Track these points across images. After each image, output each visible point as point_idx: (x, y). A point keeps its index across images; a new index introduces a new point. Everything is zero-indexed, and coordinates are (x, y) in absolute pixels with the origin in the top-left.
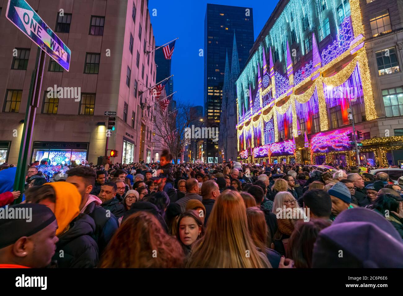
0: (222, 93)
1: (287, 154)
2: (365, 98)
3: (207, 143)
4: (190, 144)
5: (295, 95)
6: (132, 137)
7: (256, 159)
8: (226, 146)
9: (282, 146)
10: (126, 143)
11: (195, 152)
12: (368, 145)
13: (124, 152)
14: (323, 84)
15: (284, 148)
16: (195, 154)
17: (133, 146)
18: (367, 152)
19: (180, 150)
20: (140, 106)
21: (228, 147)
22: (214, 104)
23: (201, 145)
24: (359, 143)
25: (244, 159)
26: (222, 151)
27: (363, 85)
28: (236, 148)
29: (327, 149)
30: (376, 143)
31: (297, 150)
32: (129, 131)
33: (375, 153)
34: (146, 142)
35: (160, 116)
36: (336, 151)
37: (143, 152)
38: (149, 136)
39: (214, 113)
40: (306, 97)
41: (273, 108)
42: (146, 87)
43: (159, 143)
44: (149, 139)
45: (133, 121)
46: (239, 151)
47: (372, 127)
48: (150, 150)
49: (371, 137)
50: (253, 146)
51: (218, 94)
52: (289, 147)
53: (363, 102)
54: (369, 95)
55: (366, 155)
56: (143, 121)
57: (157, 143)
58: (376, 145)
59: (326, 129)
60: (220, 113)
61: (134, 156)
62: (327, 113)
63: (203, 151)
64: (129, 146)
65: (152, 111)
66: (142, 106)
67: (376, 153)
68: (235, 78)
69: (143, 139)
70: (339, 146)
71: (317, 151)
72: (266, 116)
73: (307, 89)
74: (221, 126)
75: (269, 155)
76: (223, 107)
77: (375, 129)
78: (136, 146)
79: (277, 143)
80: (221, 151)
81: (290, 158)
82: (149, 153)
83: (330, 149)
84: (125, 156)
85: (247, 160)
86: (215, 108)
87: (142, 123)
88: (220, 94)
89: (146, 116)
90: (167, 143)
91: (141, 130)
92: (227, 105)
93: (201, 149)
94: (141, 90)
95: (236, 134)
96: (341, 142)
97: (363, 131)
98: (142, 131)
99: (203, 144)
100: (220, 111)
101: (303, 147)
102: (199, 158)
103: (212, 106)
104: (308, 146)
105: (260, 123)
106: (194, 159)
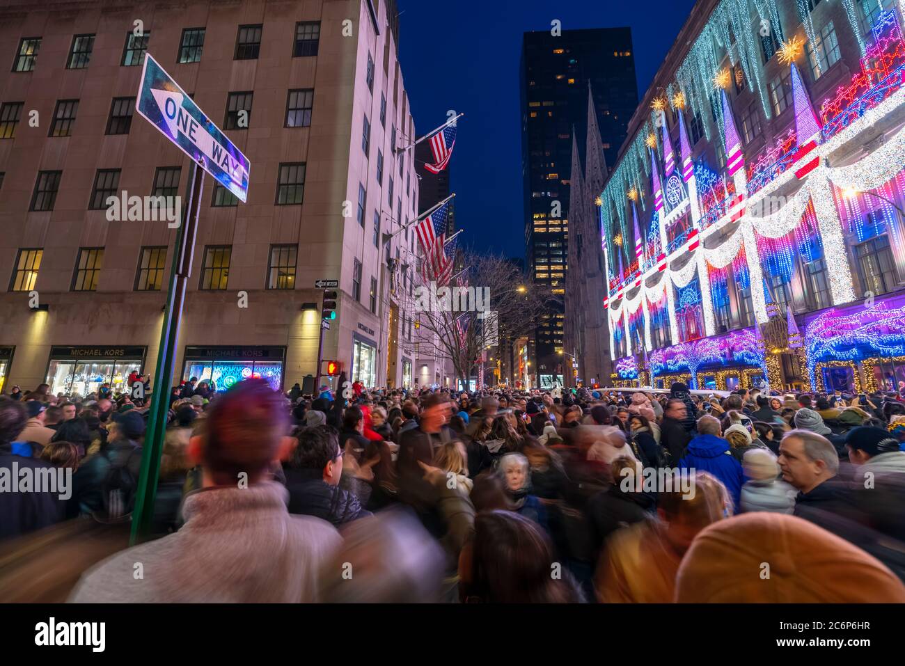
0: (566, 226)
1: (741, 365)
3: (537, 343)
4: (497, 345)
5: (753, 219)
6: (372, 333)
7: (659, 379)
8: (583, 348)
10: (359, 344)
11: (509, 362)
13: (355, 365)
14: (831, 185)
15: (732, 350)
16: (509, 368)
17: (373, 353)
19: (475, 359)
20: (387, 265)
21: (586, 349)
22: (549, 252)
23: (522, 347)
25: (628, 378)
26: (574, 360)
28: (607, 352)
29: (855, 351)
31: (769, 354)
32: (365, 321)
34: (400, 343)
37: (394, 364)
38: (407, 330)
39: (549, 272)
40: (783, 220)
41: (697, 254)
42: (397, 225)
43: (429, 345)
44: (406, 336)
45: (373, 299)
46: (613, 358)
48: (410, 361)
50: (649, 347)
51: (558, 229)
52: (744, 347)
56: (393, 298)
57: (424, 345)
59: (850, 300)
60: (563, 271)
61: (375, 373)
62: (848, 256)
63: (528, 360)
64: (366, 351)
65: (412, 275)
66: (391, 264)
68: (597, 190)
69: (394, 336)
70: (892, 344)
71: (827, 357)
72: (678, 273)
74: (567, 300)
75: (692, 367)
76: (572, 258)
78: (379, 352)
79: (712, 338)
80: (569, 360)
81: (750, 375)
82: (408, 366)
83: (866, 350)
84: (358, 374)
85: (635, 380)
86: (552, 261)
87: (391, 300)
88: (562, 229)
89: (398, 286)
90: (446, 344)
91: (390, 316)
92: (579, 252)
93: (523, 356)
94: (388, 232)
95: (605, 320)
96: (898, 332)
98: (392, 319)
99: (528, 344)
100: (564, 267)
101: (785, 346)
102: (518, 377)
103: (544, 257)
104: (798, 344)
105: (665, 291)
106: (507, 378)
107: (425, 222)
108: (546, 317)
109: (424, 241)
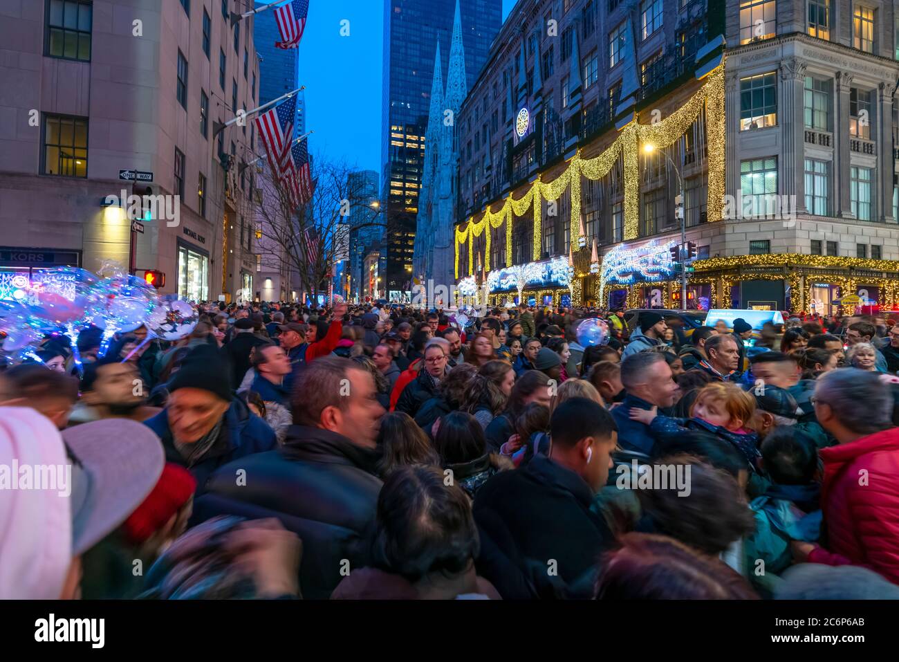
0: (423, 143)
1: (555, 286)
2: (711, 175)
3: (388, 261)
4: (348, 260)
5: (580, 161)
6: (202, 240)
7: (493, 296)
8: (431, 266)
9: (548, 268)
10: (186, 254)
11: (360, 278)
12: (704, 270)
13: (181, 276)
14: (638, 139)
15: (550, 273)
16: (359, 284)
17: (205, 262)
18: (699, 284)
19: (325, 272)
20: (220, 161)
21: (434, 268)
22: (405, 169)
23: (373, 263)
24: (689, 266)
26: (421, 277)
27: (709, 149)
28: (452, 272)
29: (630, 277)
30: (718, 267)
31: (576, 278)
32: (192, 225)
33: (713, 287)
34: (238, 253)
35: (272, 189)
36: (647, 282)
37: (231, 276)
38: (246, 239)
39: (403, 189)
40: (601, 165)
41: (535, 185)
42: (231, 113)
43: (272, 257)
44: (246, 246)
45: (203, 200)
46: (457, 278)
47: (714, 236)
48: (250, 274)
49: (711, 255)
50: (488, 268)
51: (414, 146)
52: (559, 271)
53: (706, 184)
54: (718, 169)
55: (697, 290)
56: (229, 202)
57: (268, 256)
58: (717, 272)
59: (634, 237)
60: (417, 190)
61: (208, 285)
62: (639, 202)
63: (379, 276)
64: (195, 261)
65: (252, 177)
66: (225, 162)
67: (715, 286)
70: (653, 272)
71: (614, 281)
72: (518, 202)
73: (606, 149)
74: (419, 219)
75: (520, 287)
76: (426, 178)
77: (718, 239)
78: (212, 262)
79: (537, 261)
80: (417, 278)
81: (561, 295)
82: (247, 279)
83: (638, 276)
84: (186, 286)
86: (407, 178)
87: (226, 204)
88: (419, 146)
89: (235, 188)
90: (292, 257)
91: (225, 222)
92: (434, 171)
93: (373, 272)
94: (219, 120)
95: (453, 241)
96: (658, 264)
97: (698, 244)
98: (228, 225)
99: (379, 260)
101: (588, 272)
102: (367, 292)
103: (400, 173)
104: (597, 271)
105: (505, 218)
106: (357, 294)
107: (267, 114)
108: (398, 235)
109: (267, 138)
